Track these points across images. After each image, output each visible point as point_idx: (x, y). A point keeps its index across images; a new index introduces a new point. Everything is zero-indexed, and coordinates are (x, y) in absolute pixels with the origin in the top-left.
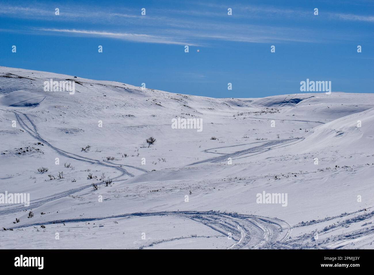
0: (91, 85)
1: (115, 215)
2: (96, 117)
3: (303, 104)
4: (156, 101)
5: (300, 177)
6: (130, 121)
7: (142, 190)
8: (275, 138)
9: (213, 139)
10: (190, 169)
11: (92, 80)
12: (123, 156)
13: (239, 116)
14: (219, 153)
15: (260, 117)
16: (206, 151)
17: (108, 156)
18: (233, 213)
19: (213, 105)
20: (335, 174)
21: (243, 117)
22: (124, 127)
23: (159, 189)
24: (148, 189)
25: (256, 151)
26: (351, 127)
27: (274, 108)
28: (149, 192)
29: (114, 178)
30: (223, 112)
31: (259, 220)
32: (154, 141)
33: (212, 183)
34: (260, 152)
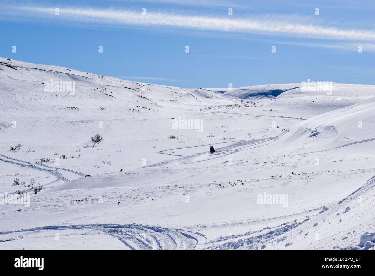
0: (27, 70)
1: (24, 228)
2: (31, 109)
3: (285, 96)
4: (107, 90)
5: (247, 185)
6: (72, 115)
7: (65, 199)
8: (245, 138)
9: (172, 138)
10: (130, 175)
11: (29, 64)
12: (60, 158)
13: (207, 110)
14: (177, 155)
15: (232, 111)
16: (161, 152)
17: (42, 157)
18: (156, 226)
19: (177, 96)
20: (287, 182)
21: (211, 111)
22: (65, 122)
23: (84, 198)
24: (72, 198)
25: (221, 152)
26: (327, 126)
27: (251, 100)
28: (73, 201)
29: (45, 185)
30: (188, 105)
31: (180, 234)
32: (100, 140)
33: (147, 192)
34: (225, 154)
